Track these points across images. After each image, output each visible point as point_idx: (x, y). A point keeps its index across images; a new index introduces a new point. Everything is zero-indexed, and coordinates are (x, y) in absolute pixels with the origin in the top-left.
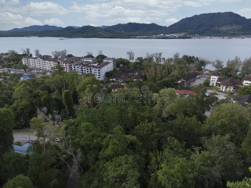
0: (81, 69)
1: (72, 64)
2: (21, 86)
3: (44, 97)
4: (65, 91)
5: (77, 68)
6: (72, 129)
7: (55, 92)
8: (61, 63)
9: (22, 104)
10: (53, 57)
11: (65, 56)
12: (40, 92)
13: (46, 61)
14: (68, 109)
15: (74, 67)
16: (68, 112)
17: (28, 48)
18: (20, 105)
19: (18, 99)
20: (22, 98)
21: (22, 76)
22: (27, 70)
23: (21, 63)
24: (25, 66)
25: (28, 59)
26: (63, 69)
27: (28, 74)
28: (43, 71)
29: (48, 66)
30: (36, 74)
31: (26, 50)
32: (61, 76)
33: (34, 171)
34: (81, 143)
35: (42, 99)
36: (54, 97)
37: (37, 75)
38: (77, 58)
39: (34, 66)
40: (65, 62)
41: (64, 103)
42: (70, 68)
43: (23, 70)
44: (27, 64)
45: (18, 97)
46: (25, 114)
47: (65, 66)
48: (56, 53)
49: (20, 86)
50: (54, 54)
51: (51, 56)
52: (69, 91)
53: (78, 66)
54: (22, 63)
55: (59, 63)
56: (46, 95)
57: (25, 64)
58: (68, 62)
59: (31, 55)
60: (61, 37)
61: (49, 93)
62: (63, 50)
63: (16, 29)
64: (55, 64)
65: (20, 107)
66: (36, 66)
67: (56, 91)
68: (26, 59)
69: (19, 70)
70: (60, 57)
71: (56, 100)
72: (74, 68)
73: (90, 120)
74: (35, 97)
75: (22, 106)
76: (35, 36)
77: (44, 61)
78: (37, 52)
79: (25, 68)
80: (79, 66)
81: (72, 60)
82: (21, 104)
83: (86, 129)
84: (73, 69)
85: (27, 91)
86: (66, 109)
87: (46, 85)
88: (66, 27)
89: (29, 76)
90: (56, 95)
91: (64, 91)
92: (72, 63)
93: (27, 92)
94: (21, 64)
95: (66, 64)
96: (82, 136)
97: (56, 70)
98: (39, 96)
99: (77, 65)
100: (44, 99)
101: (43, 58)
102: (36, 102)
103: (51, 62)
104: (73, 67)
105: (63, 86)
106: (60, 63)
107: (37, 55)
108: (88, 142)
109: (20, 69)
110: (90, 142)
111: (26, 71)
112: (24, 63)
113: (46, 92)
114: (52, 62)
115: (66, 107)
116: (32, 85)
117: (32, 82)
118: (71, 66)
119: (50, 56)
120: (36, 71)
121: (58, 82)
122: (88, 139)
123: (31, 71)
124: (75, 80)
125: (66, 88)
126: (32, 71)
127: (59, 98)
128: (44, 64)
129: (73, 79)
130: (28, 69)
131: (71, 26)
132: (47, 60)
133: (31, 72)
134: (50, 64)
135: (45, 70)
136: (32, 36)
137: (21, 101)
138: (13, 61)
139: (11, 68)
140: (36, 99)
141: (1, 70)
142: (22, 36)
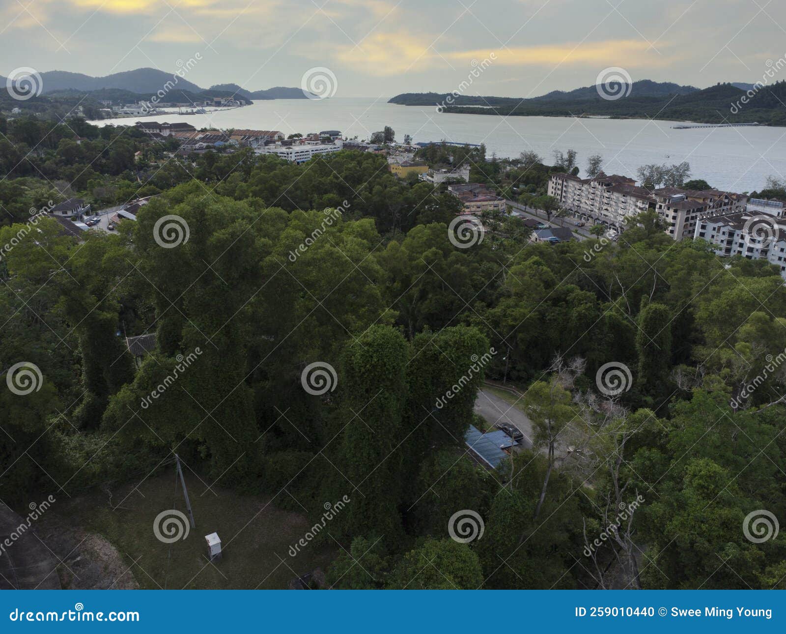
0: (726, 237)
1: (698, 214)
2: (527, 263)
3: (581, 309)
4: (654, 306)
5: (714, 229)
6: (649, 459)
7: (619, 299)
8: (661, 207)
9: (517, 312)
10: (639, 184)
11: (680, 185)
12: (572, 291)
13: (615, 196)
14: (644, 368)
15: (703, 227)
16: (642, 377)
17: (574, 150)
18: (512, 315)
19: (509, 296)
20: (522, 296)
21: (537, 229)
22: (554, 212)
23: (543, 190)
24: (552, 200)
25: (565, 183)
26: (661, 227)
27: (554, 226)
28: (597, 221)
29: (616, 211)
30: (573, 229)
31: (566, 156)
32: (651, 253)
33: (498, 541)
34: (669, 527)
35: (574, 313)
36: (610, 316)
37: (576, 232)
38: (723, 197)
39: (576, 203)
40: (676, 206)
41: (637, 345)
42: (685, 226)
43: (542, 212)
44: (559, 197)
45: (513, 290)
46: (517, 343)
47: (670, 220)
48: (652, 172)
49: (525, 260)
50: (643, 174)
51: (634, 182)
52: (668, 308)
53: (716, 225)
54: (546, 192)
55: (652, 205)
56: (589, 304)
57: (552, 195)
58: (684, 207)
59: (576, 171)
60: (684, 119)
61: (598, 299)
62: (677, 165)
63: (556, 93)
64: (640, 209)
65: (510, 322)
66: (581, 205)
67: (623, 298)
68: (560, 182)
69: (533, 211)
70: (662, 186)
71: (615, 326)
72: (700, 230)
73: (729, 454)
74: (556, 301)
75: (515, 319)
76: (602, 115)
77: (606, 195)
78: (596, 163)
79: (550, 205)
80: (721, 224)
81: (701, 201)
82: (513, 313)
83: (703, 487)
84: (698, 230)
85: (540, 279)
86: (640, 364)
87: (596, 269)
88: (711, 86)
89: (554, 232)
90: (618, 311)
91: (649, 307)
92: (699, 210)
93: (538, 282)
94: (542, 194)
95: (675, 211)
96: (682, 505)
97: (640, 228)
98: (567, 302)
99: (714, 220)
100: (580, 317)
101: (607, 185)
102: (555, 320)
103: (628, 198)
104: (698, 223)
105: (650, 286)
106: (658, 206)
107: (592, 172)
108: (699, 539)
109: (536, 207)
110: (707, 544)
111: (549, 214)
112: (550, 192)
113: (592, 294)
114: (631, 200)
115: (642, 358)
116: (556, 262)
117: (557, 253)
118: (692, 222)
119: (631, 180)
120: (575, 220)
121: (637, 269)
122: (704, 527)
123: (563, 216)
124: (695, 275)
125: (658, 297)
126: (566, 217)
127: (625, 322)
128: (605, 201)
129: (691, 269)
130: (556, 209)
131: (729, 84)
132: (619, 191)
133: (563, 222)
134: (622, 205)
135: (604, 222)
136: (594, 114)
137: (516, 305)
138: (526, 183)
139: (517, 201)
140: (558, 308)
141: (491, 203)
142: (567, 114)
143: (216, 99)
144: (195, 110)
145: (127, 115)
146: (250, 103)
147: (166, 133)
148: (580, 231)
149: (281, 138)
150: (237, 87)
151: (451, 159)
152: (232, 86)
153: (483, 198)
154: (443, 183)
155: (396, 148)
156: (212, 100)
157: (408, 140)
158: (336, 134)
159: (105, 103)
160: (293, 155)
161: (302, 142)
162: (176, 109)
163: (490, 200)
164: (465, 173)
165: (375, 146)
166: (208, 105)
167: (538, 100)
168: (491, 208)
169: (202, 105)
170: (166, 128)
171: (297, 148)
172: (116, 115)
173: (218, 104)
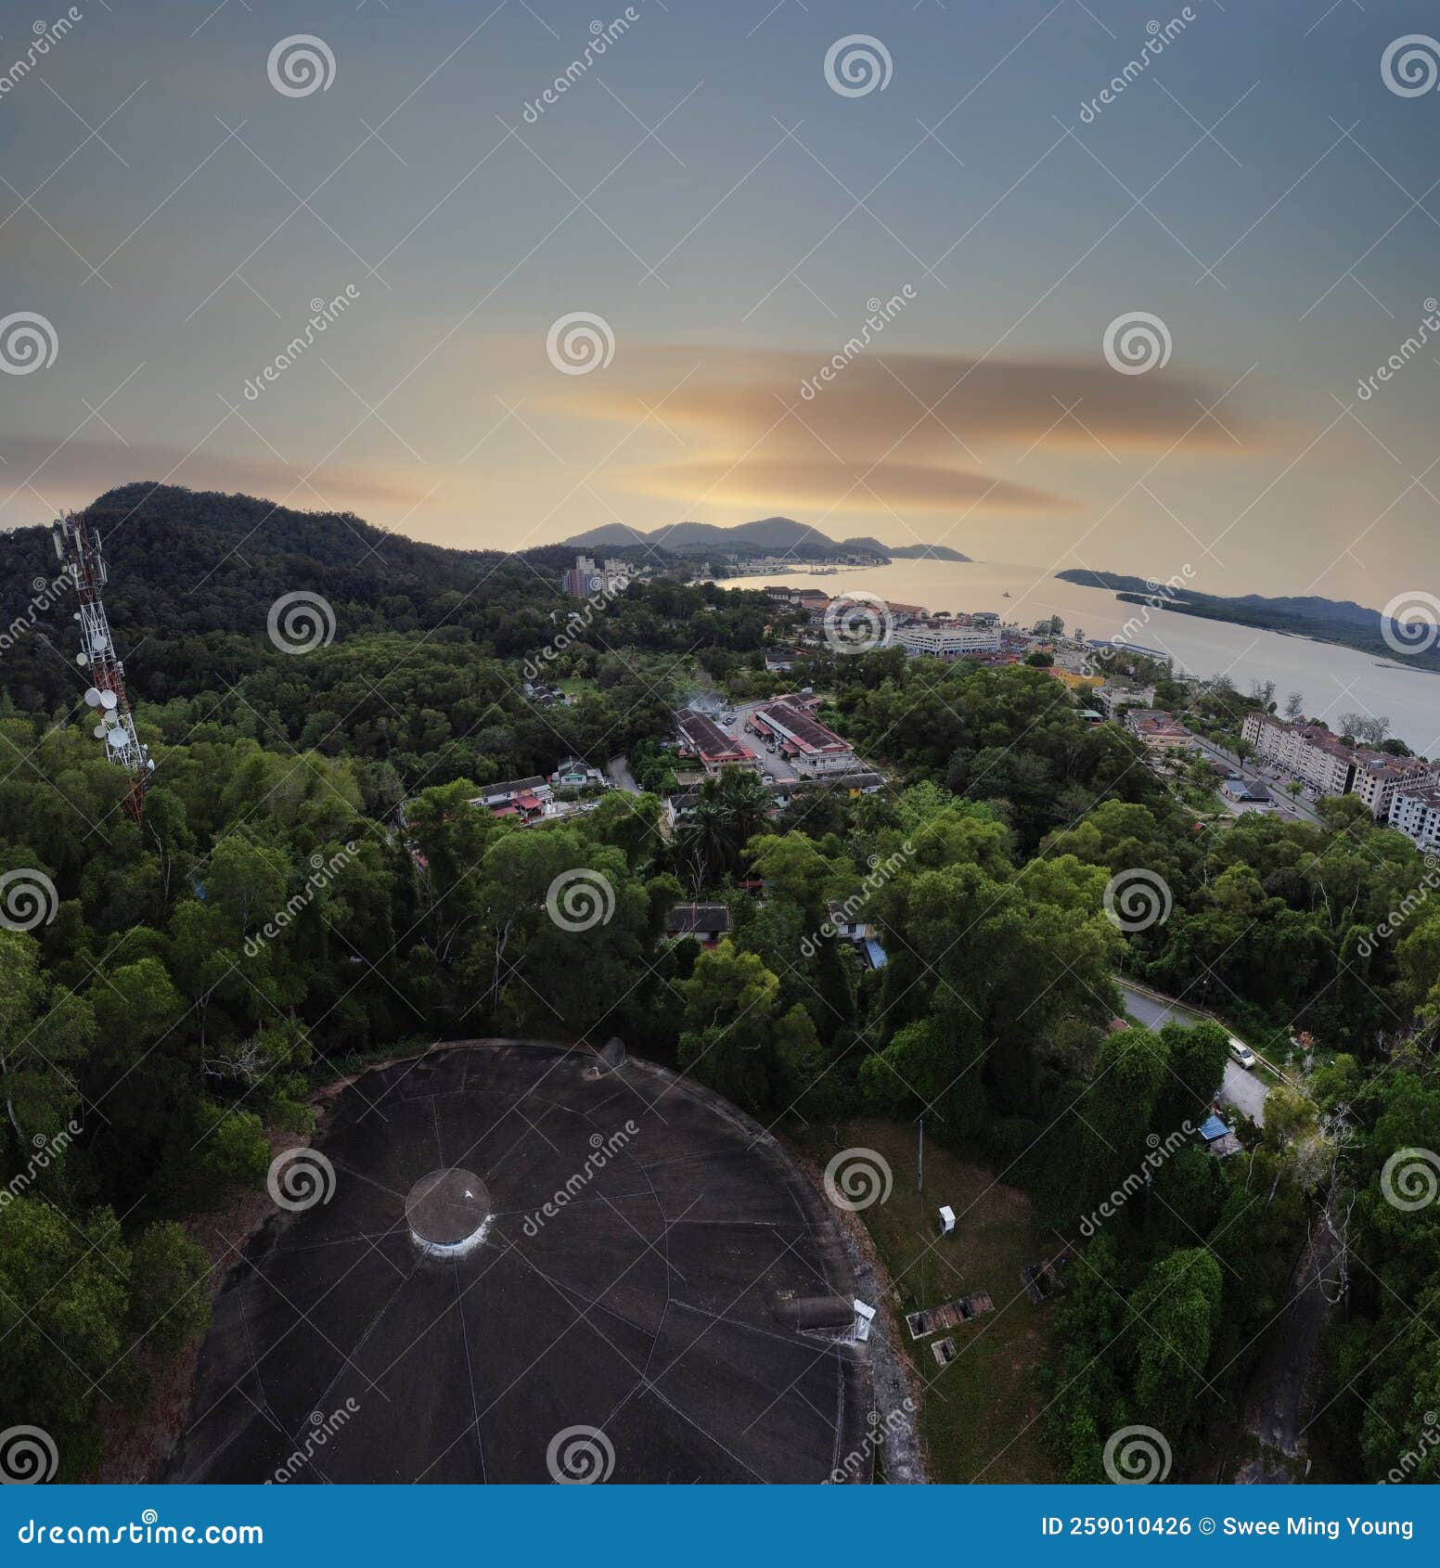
0: (1419, 814)
1: (1395, 784)
7: (1322, 909)
8: (1360, 769)
9: (1221, 928)
10: (1336, 733)
11: (1379, 744)
13: (1317, 751)
17: (1273, 682)
18: (1215, 931)
21: (1227, 778)
22: (1248, 759)
23: (1236, 729)
24: (1248, 745)
25: (1261, 724)
27: (1246, 777)
28: (1293, 776)
29: (1315, 768)
30: (1267, 783)
31: (1264, 688)
37: (1271, 786)
38: (1418, 769)
39: (1272, 751)
40: (1375, 773)
42: (1382, 797)
43: (1236, 759)
44: (1254, 742)
47: (1368, 786)
48: (1351, 720)
50: (1342, 722)
53: (1411, 800)
54: (1240, 731)
55: (1353, 767)
57: (1247, 738)
58: (1382, 776)
59: (1274, 707)
60: (1383, 654)
63: (1254, 598)
64: (1340, 769)
66: (1277, 753)
67: (1326, 909)
68: (1256, 721)
69: (1225, 754)
72: (1397, 804)
74: (1263, 918)
76: (1303, 634)
77: (1306, 747)
78: (1295, 701)
79: (1244, 751)
80: (1415, 798)
84: (1394, 803)
89: (1248, 785)
90: (1320, 923)
91: (1352, 929)
92: (1396, 779)
94: (1235, 733)
95: (1374, 779)
98: (1274, 920)
99: (1410, 793)
101: (1305, 733)
102: (1261, 940)
103: (1328, 755)
104: (1395, 796)
106: (1357, 769)
107: (1290, 712)
109: (1227, 750)
111: (1242, 761)
112: (1245, 733)
114: (1330, 758)
118: (1389, 792)
119: (1331, 733)
120: (1270, 773)
121: (1341, 873)
123: (1257, 765)
126: (1260, 767)
128: (1304, 753)
130: (1251, 756)
132: (1319, 746)
133: (1257, 773)
134: (1321, 762)
135: (1301, 778)
136: (1295, 632)
137: (1221, 920)
138: (1218, 715)
139: (1206, 736)
140: (1264, 927)
141: (1178, 738)
142: (1265, 626)
143: (850, 556)
144: (826, 568)
145: (754, 573)
146: (887, 562)
147: (795, 600)
148: (1275, 785)
149: (925, 616)
150: (876, 543)
151: (1132, 670)
152: (869, 540)
153: (1167, 730)
154: (1123, 705)
155: (1066, 645)
156: (845, 557)
157: (1079, 635)
158: (993, 617)
159: (731, 558)
160: (941, 643)
161: (952, 624)
162: (807, 567)
163: (1176, 735)
164: (1148, 696)
165: (1040, 639)
166: (840, 562)
167: (1233, 602)
168: (1177, 744)
169: (833, 562)
170: (795, 595)
171: (946, 633)
172: (740, 574)
173: (852, 562)
